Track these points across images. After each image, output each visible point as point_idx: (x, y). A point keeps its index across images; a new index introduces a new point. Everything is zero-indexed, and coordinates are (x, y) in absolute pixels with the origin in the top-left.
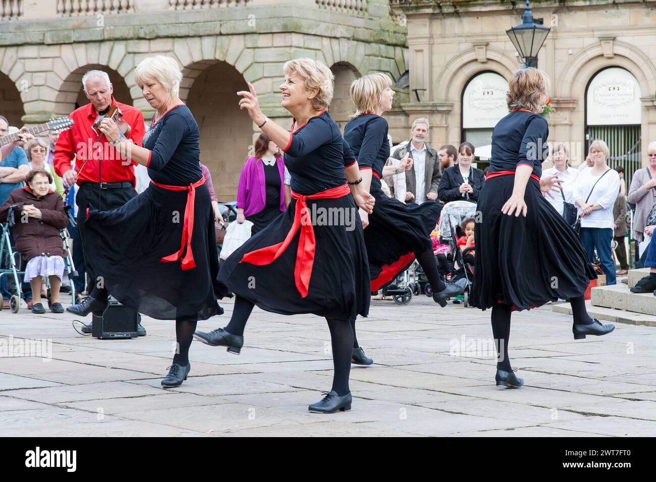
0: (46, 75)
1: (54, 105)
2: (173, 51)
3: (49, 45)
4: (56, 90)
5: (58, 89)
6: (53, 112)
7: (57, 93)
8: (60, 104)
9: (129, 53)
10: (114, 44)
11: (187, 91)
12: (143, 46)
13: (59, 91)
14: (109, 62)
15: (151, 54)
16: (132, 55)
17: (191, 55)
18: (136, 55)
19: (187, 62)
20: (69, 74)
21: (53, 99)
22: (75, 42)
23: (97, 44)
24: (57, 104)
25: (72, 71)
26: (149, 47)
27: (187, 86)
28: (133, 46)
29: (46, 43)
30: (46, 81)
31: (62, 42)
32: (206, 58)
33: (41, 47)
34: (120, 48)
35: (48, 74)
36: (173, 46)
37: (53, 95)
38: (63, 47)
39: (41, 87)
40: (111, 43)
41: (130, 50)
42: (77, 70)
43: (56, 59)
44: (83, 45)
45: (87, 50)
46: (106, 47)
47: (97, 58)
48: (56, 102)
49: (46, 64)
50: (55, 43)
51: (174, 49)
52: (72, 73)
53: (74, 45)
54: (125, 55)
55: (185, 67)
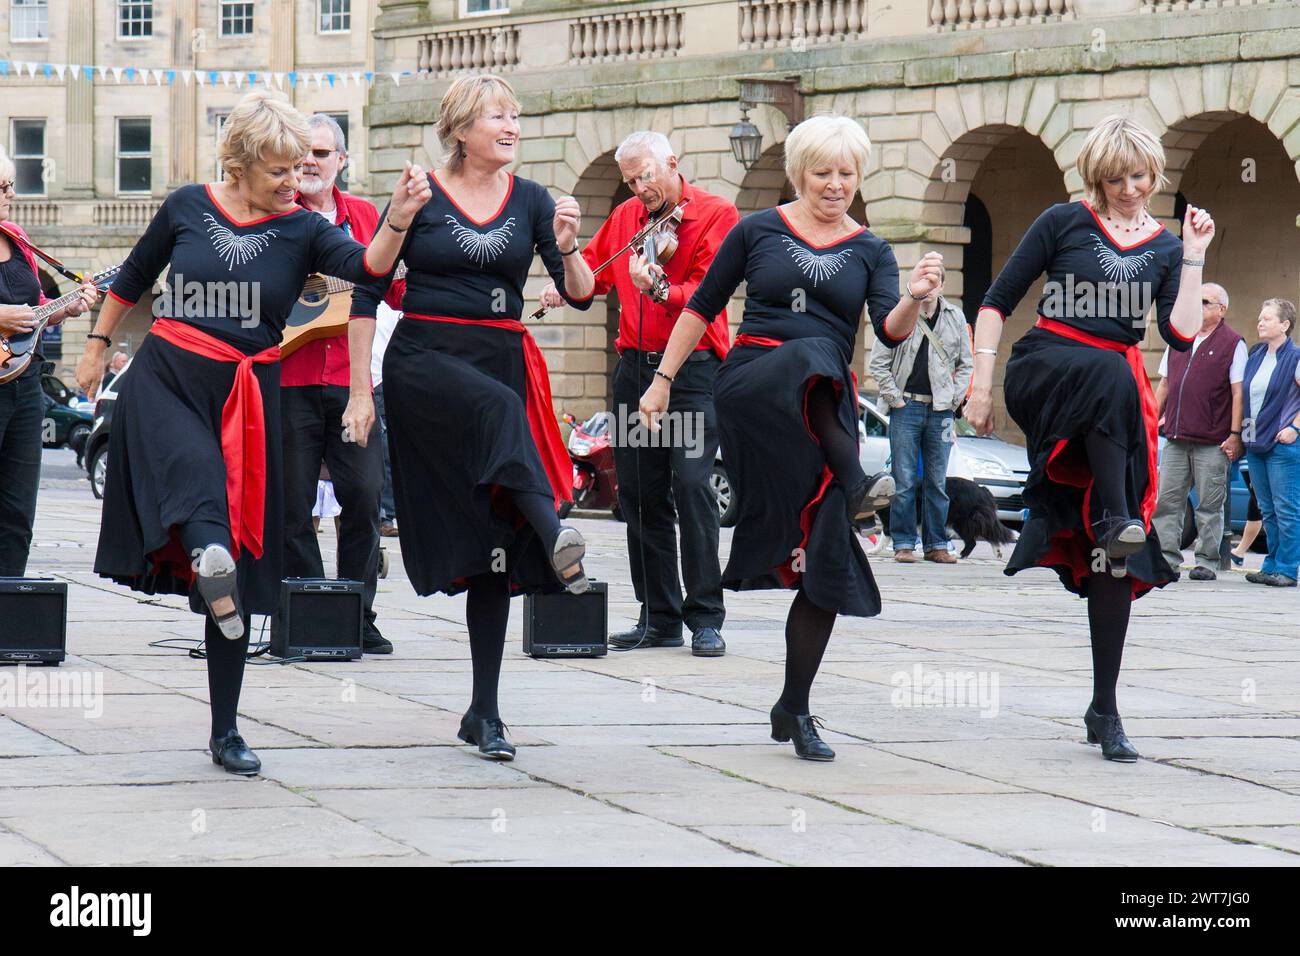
0: (907, 148)
1: (920, 205)
2: (1147, 95)
3: (914, 88)
4: (926, 177)
5: (929, 176)
6: (918, 221)
7: (927, 182)
8: (934, 205)
9: (1063, 101)
10: (1034, 84)
11: (1179, 176)
12: (1090, 86)
13: (931, 179)
14: (1024, 120)
15: (1104, 102)
16: (1069, 105)
17: (1181, 102)
18: (1077, 104)
19: (1173, 117)
20: (950, 144)
21: (921, 195)
22: (961, 82)
23: (1003, 84)
24: (927, 204)
25: (954, 139)
26: (1102, 89)
27: (1177, 166)
28: (1071, 87)
29: (907, 84)
30: (906, 160)
31: (937, 82)
32: (1211, 108)
33: (899, 91)
34: (1046, 91)
35: (913, 146)
36: (1147, 86)
37: (919, 187)
38: (940, 91)
39: (898, 172)
40: (1029, 82)
41: (1066, 94)
42: (963, 136)
43: (925, 116)
44: (976, 87)
45: (983, 96)
46: (1019, 89)
47: (1002, 112)
48: (925, 201)
49: (907, 127)
50: (924, 83)
51: (1148, 89)
52: (954, 143)
53: (959, 87)
54: (1055, 106)
55: (1170, 128)
